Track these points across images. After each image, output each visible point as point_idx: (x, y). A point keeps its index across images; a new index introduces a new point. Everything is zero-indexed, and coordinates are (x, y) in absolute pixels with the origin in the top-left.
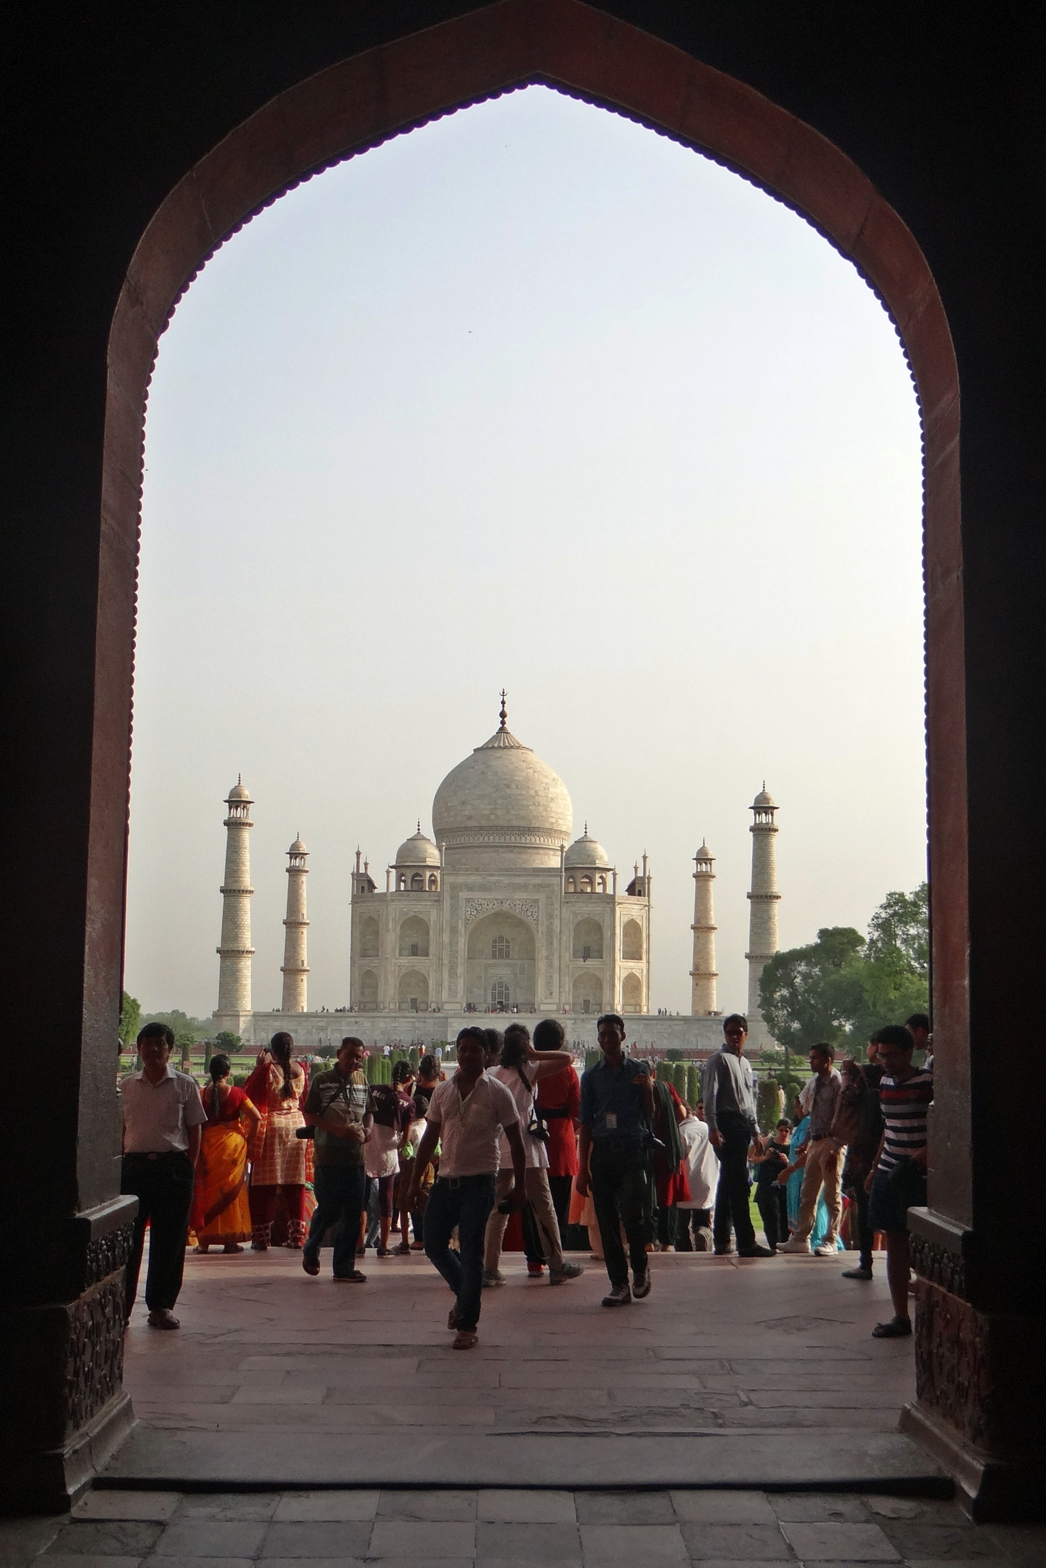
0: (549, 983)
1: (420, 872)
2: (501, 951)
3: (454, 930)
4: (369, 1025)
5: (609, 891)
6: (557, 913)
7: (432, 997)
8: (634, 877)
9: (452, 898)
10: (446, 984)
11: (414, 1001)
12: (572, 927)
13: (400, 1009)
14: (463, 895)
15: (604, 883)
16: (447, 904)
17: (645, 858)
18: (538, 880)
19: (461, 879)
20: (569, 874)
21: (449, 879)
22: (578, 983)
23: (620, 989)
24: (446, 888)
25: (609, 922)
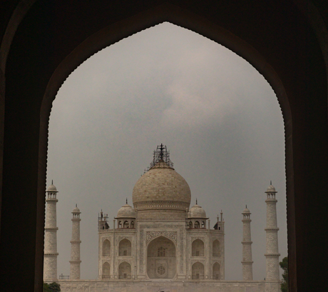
0: (182, 268)
1: (127, 220)
2: (161, 253)
3: (141, 245)
5: (207, 228)
6: (185, 237)
7: (133, 273)
8: (217, 222)
9: (140, 231)
10: (138, 267)
11: (125, 275)
12: (191, 243)
13: (119, 278)
14: (146, 230)
15: (204, 224)
16: (138, 234)
17: (222, 214)
18: (177, 224)
19: (144, 223)
20: (189, 221)
21: (139, 224)
22: (194, 267)
23: (212, 269)
24: (138, 227)
25: (207, 241)
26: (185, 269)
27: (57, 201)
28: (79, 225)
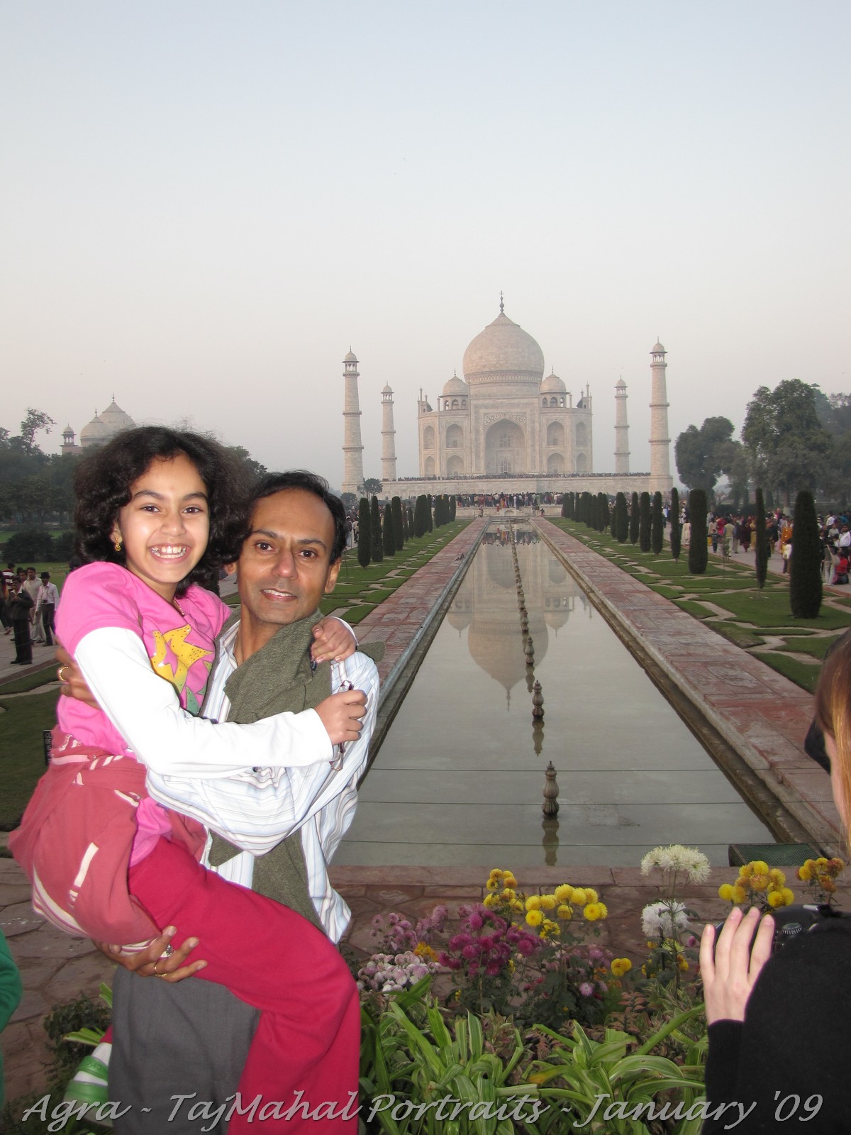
0: (533, 461)
1: (457, 398)
2: (505, 443)
3: (477, 431)
4: (431, 487)
5: (568, 406)
6: (537, 419)
7: (466, 471)
8: (580, 398)
9: (475, 413)
10: (474, 463)
11: (456, 473)
12: (546, 428)
13: (448, 478)
14: (482, 411)
15: (564, 402)
16: (473, 417)
17: (588, 386)
18: (526, 401)
19: (480, 402)
20: (543, 397)
21: (474, 402)
22: (550, 459)
23: (575, 462)
24: (472, 407)
25: (568, 422)
26: (537, 463)
27: (358, 375)
28: (391, 409)
